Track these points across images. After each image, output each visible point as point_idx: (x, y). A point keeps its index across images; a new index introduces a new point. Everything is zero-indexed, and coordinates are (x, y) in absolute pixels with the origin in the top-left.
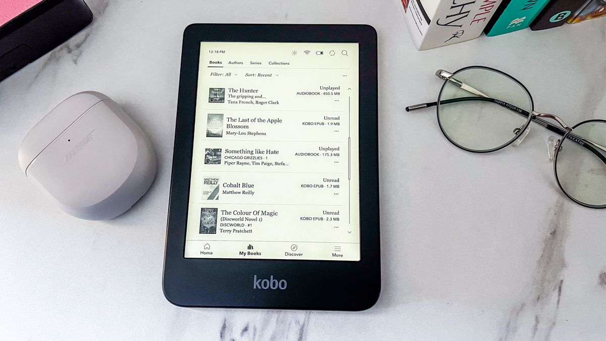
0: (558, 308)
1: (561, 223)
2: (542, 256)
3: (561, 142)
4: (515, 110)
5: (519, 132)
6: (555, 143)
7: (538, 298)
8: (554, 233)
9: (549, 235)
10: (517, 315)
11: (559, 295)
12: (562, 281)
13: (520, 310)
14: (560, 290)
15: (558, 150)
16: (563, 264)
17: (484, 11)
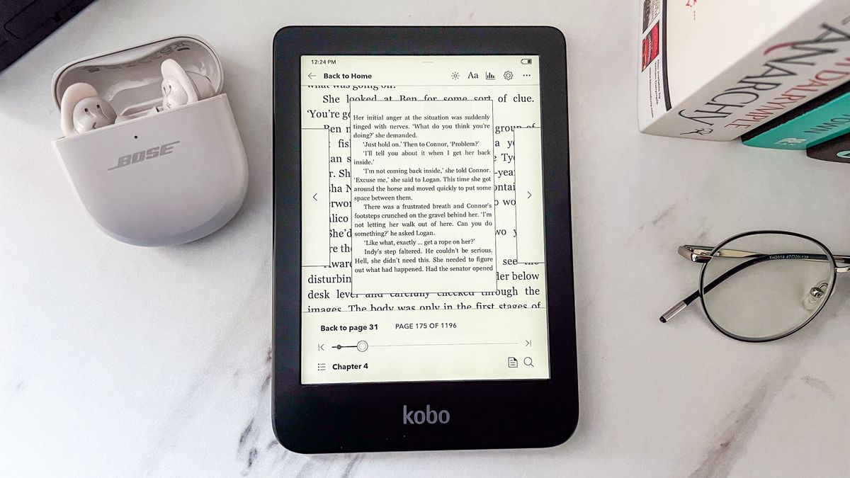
9: (719, 445)
17: (751, 118)
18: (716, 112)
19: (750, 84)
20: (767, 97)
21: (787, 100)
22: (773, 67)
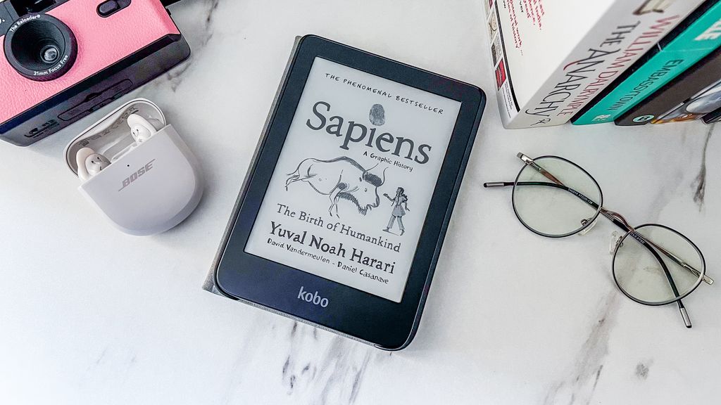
0: (594, 389)
1: (610, 313)
2: (587, 341)
3: (622, 239)
4: (587, 201)
5: (586, 223)
6: (618, 238)
7: (578, 379)
8: (602, 321)
9: (598, 322)
10: (556, 391)
11: (597, 378)
12: (602, 367)
13: (559, 387)
14: (598, 375)
15: (619, 245)
16: (606, 352)
17: (571, 107)
18: (548, 107)
19: (563, 87)
20: (576, 93)
21: (588, 93)
22: (572, 76)
